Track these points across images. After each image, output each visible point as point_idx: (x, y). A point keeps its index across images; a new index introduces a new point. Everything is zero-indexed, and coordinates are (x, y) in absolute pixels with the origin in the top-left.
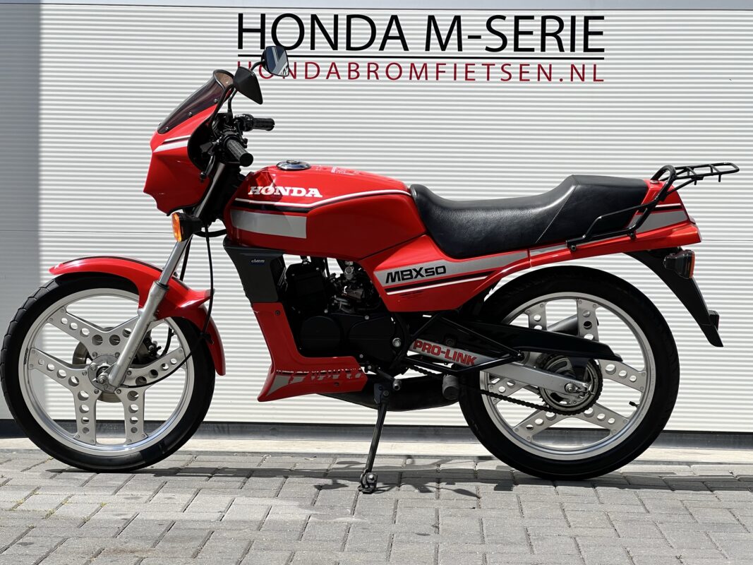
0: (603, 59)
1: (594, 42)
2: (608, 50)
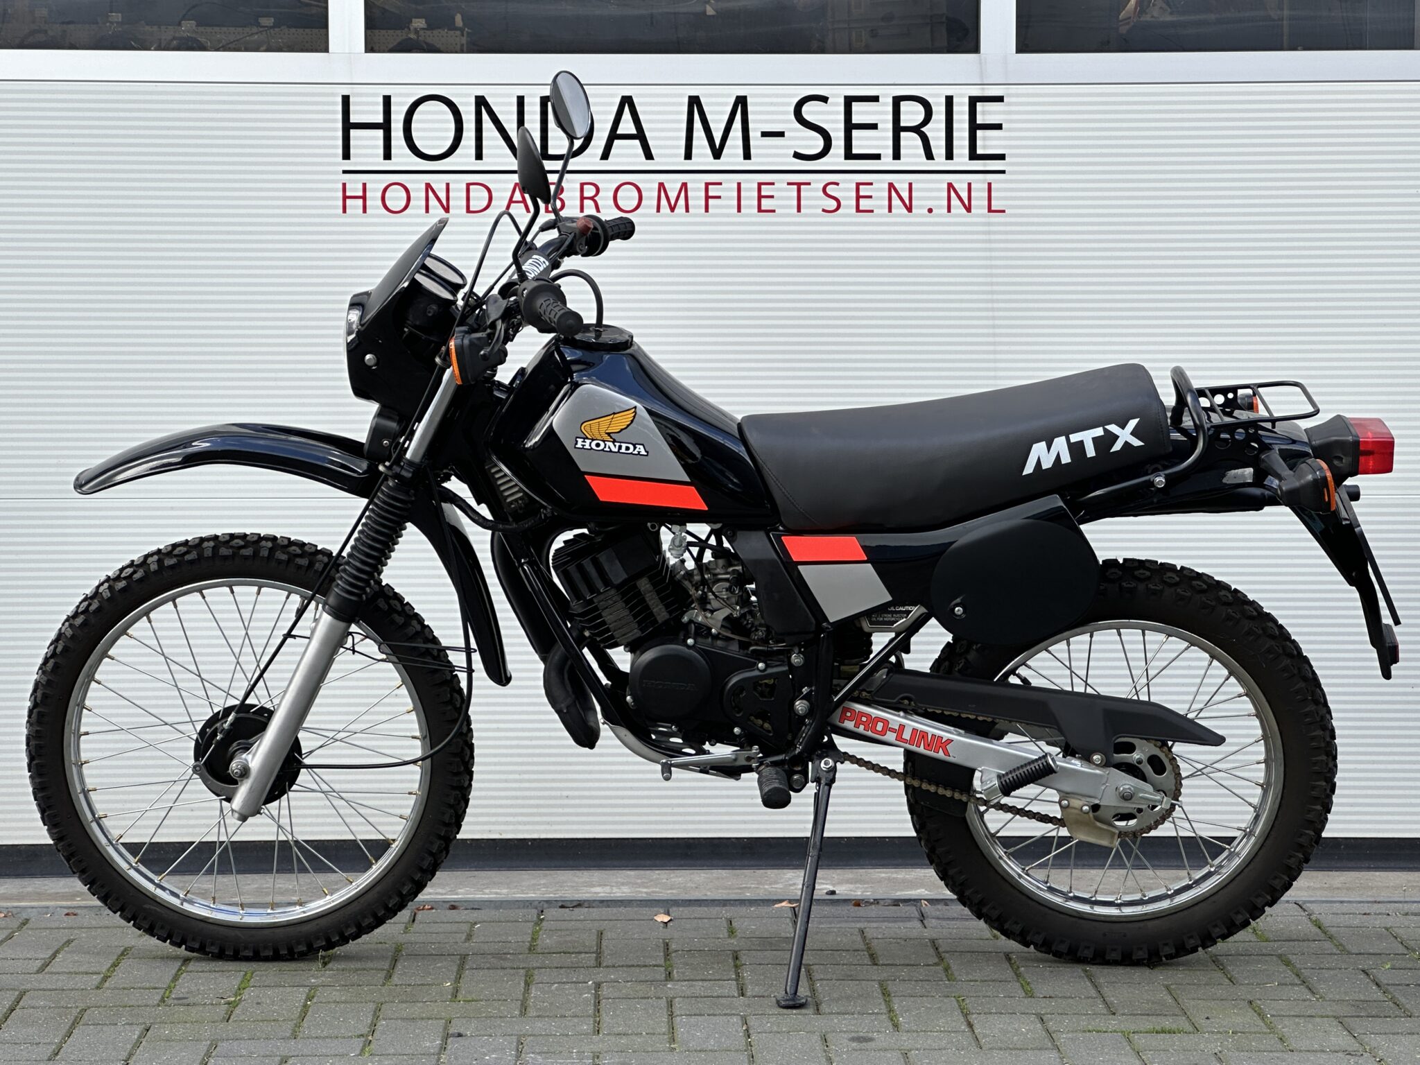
0: (1003, 172)
1: (987, 143)
2: (1012, 155)
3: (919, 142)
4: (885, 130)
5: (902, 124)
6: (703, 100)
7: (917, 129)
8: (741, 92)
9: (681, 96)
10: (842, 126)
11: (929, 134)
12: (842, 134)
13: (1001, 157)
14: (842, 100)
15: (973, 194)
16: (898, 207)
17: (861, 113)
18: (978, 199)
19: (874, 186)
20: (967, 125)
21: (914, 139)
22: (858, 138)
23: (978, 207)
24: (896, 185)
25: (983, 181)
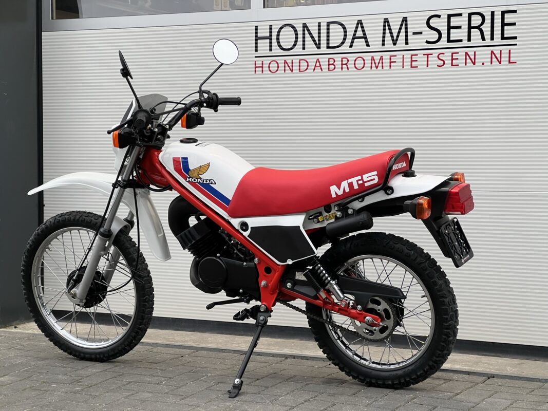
0: (516, 45)
1: (509, 31)
2: (520, 37)
3: (479, 33)
4: (464, 29)
5: (472, 26)
6: (389, 20)
7: (478, 27)
8: (405, 15)
9: (381, 19)
10: (446, 28)
11: (483, 29)
12: (446, 32)
13: (515, 38)
14: (447, 16)
15: (502, 55)
16: (469, 63)
17: (455, 22)
18: (505, 57)
19: (460, 54)
20: (500, 24)
21: (477, 32)
22: (453, 33)
23: (504, 61)
24: (469, 53)
25: (507, 49)
